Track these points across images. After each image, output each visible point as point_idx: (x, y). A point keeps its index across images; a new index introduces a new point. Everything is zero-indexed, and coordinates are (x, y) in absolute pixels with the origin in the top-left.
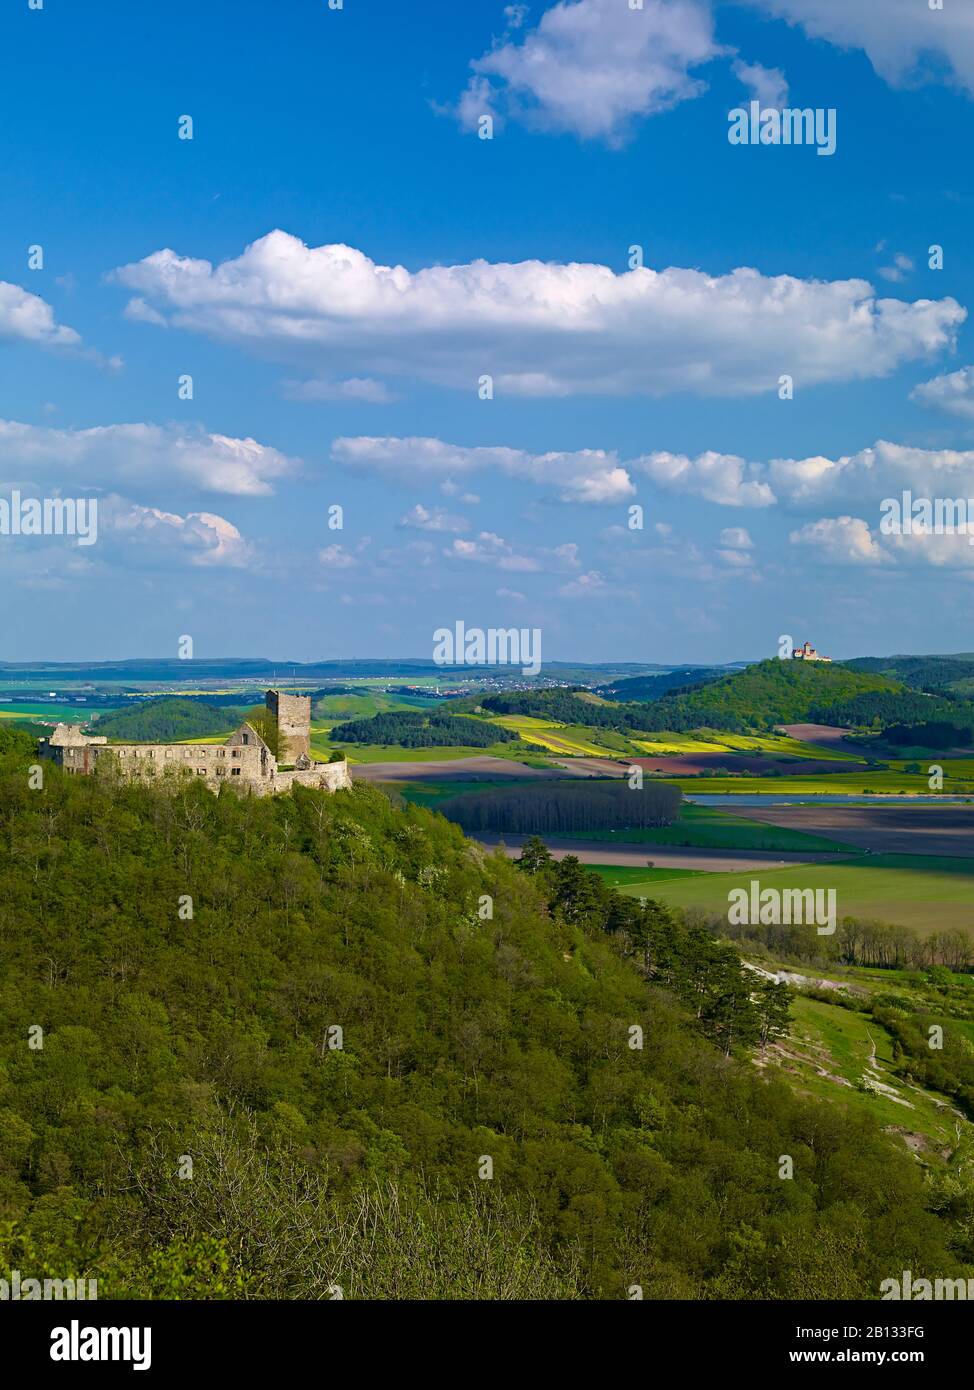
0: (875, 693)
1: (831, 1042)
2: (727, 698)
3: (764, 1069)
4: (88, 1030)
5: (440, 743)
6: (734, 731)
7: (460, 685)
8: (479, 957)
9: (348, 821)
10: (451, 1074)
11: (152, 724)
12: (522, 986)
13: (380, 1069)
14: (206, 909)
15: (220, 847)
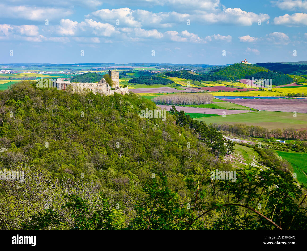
0: (262, 72)
1: (244, 155)
2: (225, 73)
3: (226, 161)
4: (64, 151)
5: (155, 84)
6: (227, 81)
7: (161, 70)
8: (158, 134)
9: (127, 102)
10: (150, 162)
11: (86, 79)
12: (168, 141)
13: (134, 160)
14: (93, 122)
15: (96, 108)
